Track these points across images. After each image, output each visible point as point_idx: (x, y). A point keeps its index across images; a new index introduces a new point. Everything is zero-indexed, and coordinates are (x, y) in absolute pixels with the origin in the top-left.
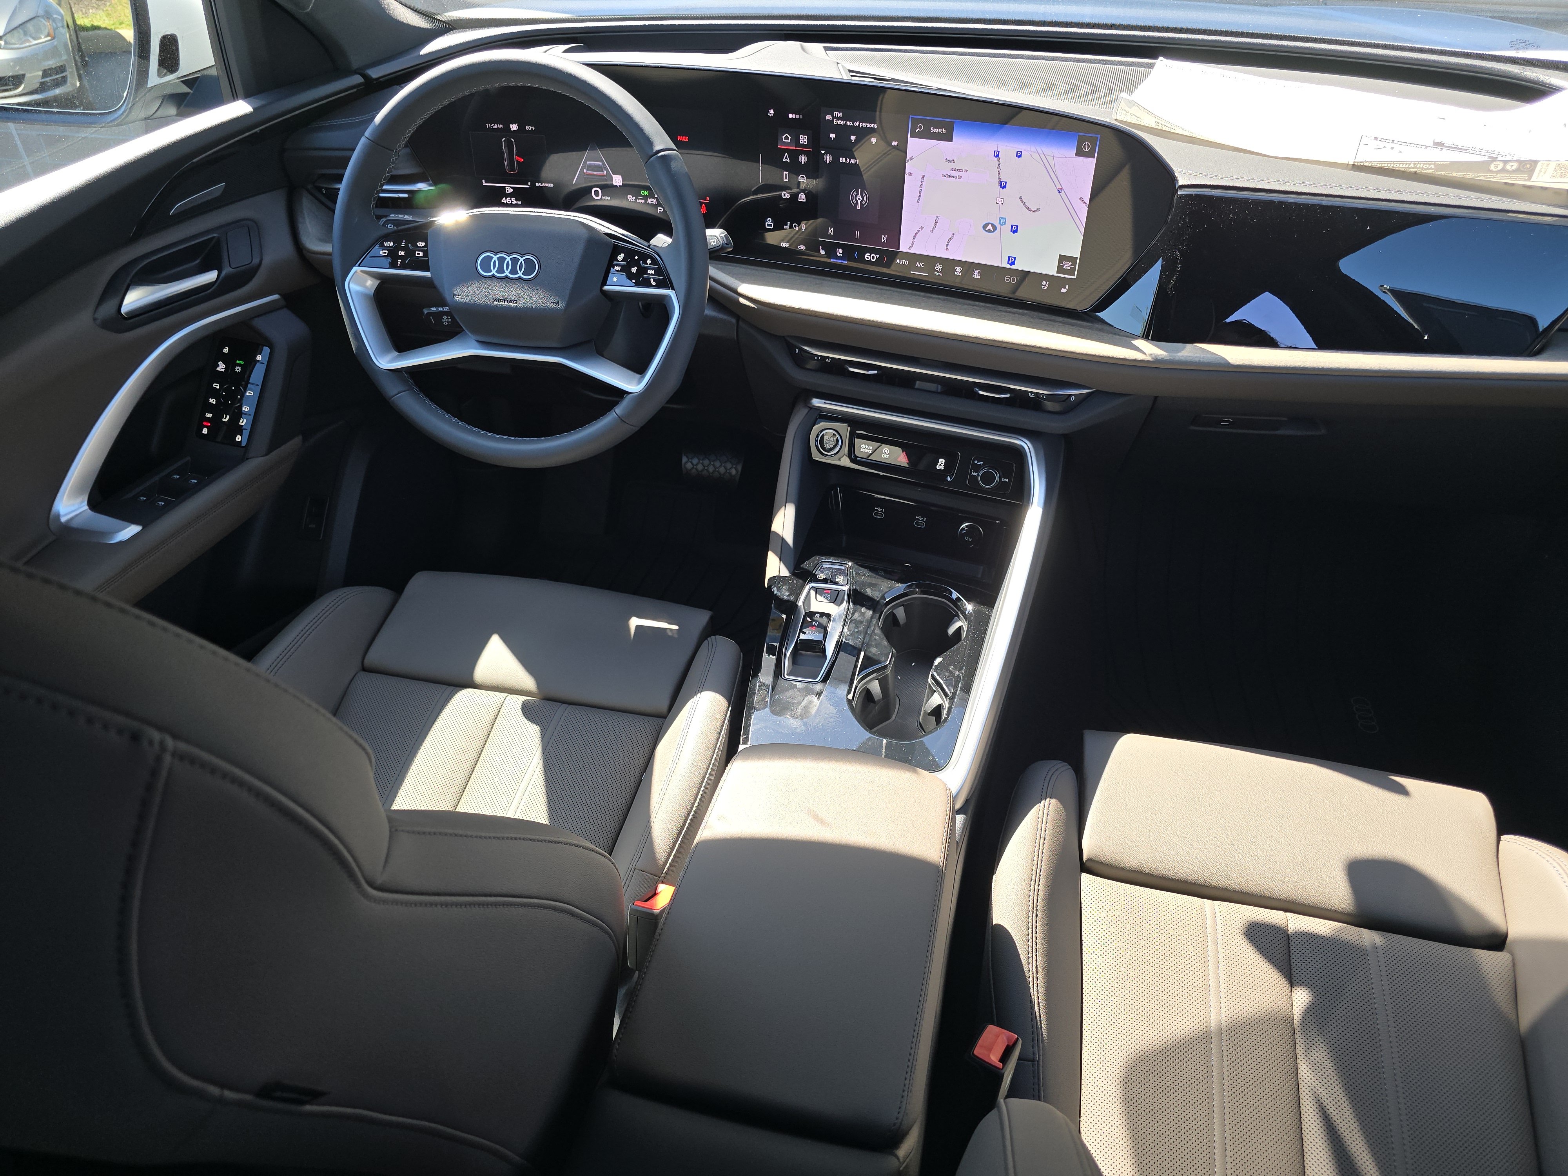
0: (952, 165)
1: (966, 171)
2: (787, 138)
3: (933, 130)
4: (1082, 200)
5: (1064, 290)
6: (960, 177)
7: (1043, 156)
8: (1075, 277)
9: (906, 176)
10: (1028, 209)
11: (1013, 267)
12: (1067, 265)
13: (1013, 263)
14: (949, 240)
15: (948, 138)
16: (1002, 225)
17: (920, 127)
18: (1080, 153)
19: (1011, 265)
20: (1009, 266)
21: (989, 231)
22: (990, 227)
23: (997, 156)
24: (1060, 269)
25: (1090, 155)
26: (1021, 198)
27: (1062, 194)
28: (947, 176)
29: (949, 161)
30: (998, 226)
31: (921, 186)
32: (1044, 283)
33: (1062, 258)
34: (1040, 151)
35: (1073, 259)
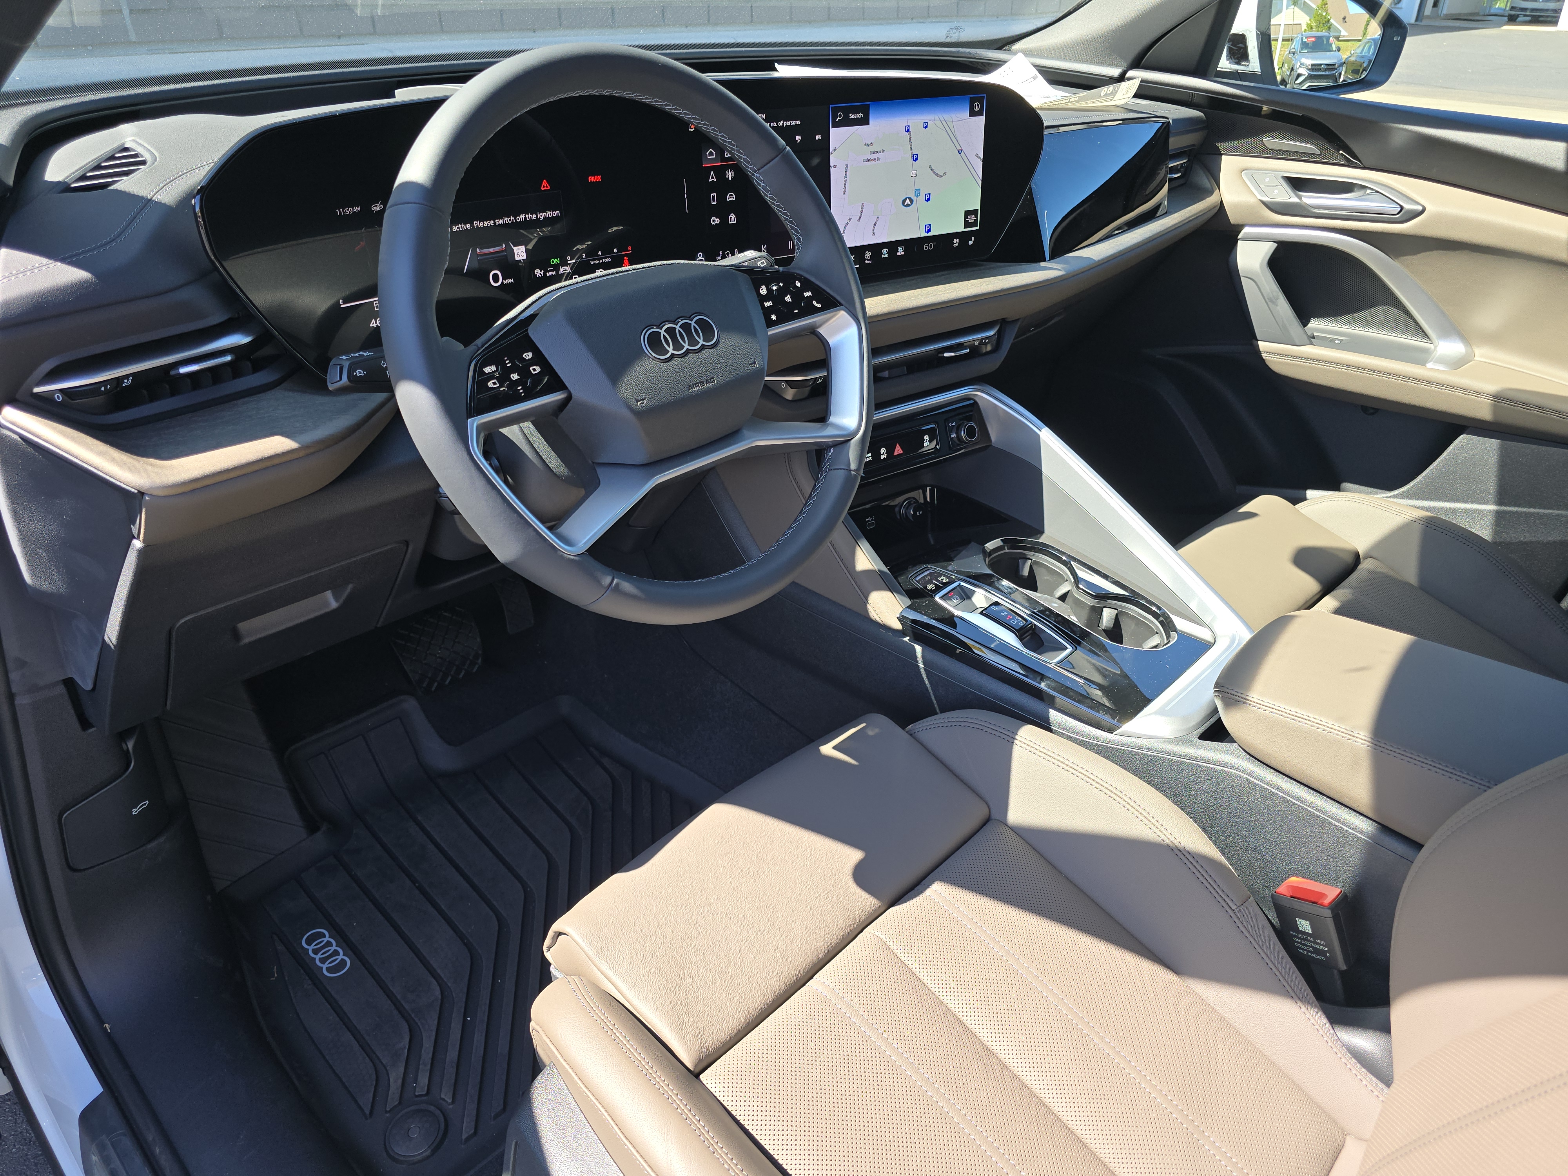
0: (871, 148)
1: (883, 151)
2: (711, 154)
3: (852, 116)
4: (977, 155)
5: (971, 243)
6: (879, 159)
7: (944, 123)
8: (978, 228)
9: (832, 169)
10: (937, 175)
11: (930, 234)
12: (971, 219)
13: (929, 231)
14: (875, 225)
15: (865, 121)
16: (918, 196)
17: (840, 116)
18: (973, 113)
19: (928, 233)
20: (926, 235)
21: (908, 205)
22: (908, 201)
23: (908, 131)
24: (967, 224)
25: (979, 114)
26: (930, 167)
27: (962, 154)
28: (868, 160)
29: (867, 145)
30: (914, 198)
31: (845, 177)
32: (955, 241)
33: (968, 213)
34: (942, 119)
35: (974, 212)
